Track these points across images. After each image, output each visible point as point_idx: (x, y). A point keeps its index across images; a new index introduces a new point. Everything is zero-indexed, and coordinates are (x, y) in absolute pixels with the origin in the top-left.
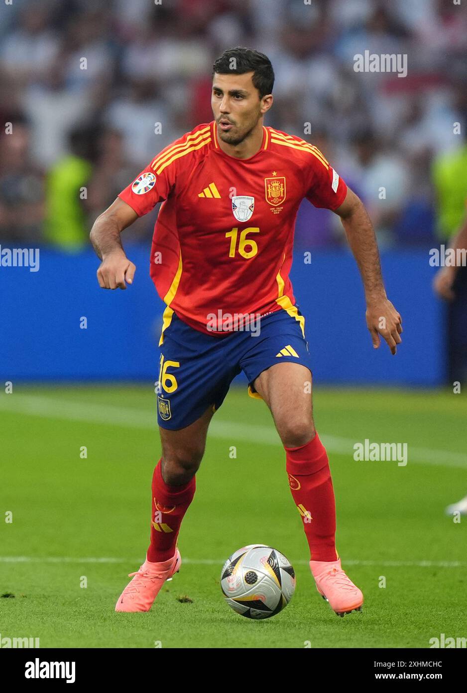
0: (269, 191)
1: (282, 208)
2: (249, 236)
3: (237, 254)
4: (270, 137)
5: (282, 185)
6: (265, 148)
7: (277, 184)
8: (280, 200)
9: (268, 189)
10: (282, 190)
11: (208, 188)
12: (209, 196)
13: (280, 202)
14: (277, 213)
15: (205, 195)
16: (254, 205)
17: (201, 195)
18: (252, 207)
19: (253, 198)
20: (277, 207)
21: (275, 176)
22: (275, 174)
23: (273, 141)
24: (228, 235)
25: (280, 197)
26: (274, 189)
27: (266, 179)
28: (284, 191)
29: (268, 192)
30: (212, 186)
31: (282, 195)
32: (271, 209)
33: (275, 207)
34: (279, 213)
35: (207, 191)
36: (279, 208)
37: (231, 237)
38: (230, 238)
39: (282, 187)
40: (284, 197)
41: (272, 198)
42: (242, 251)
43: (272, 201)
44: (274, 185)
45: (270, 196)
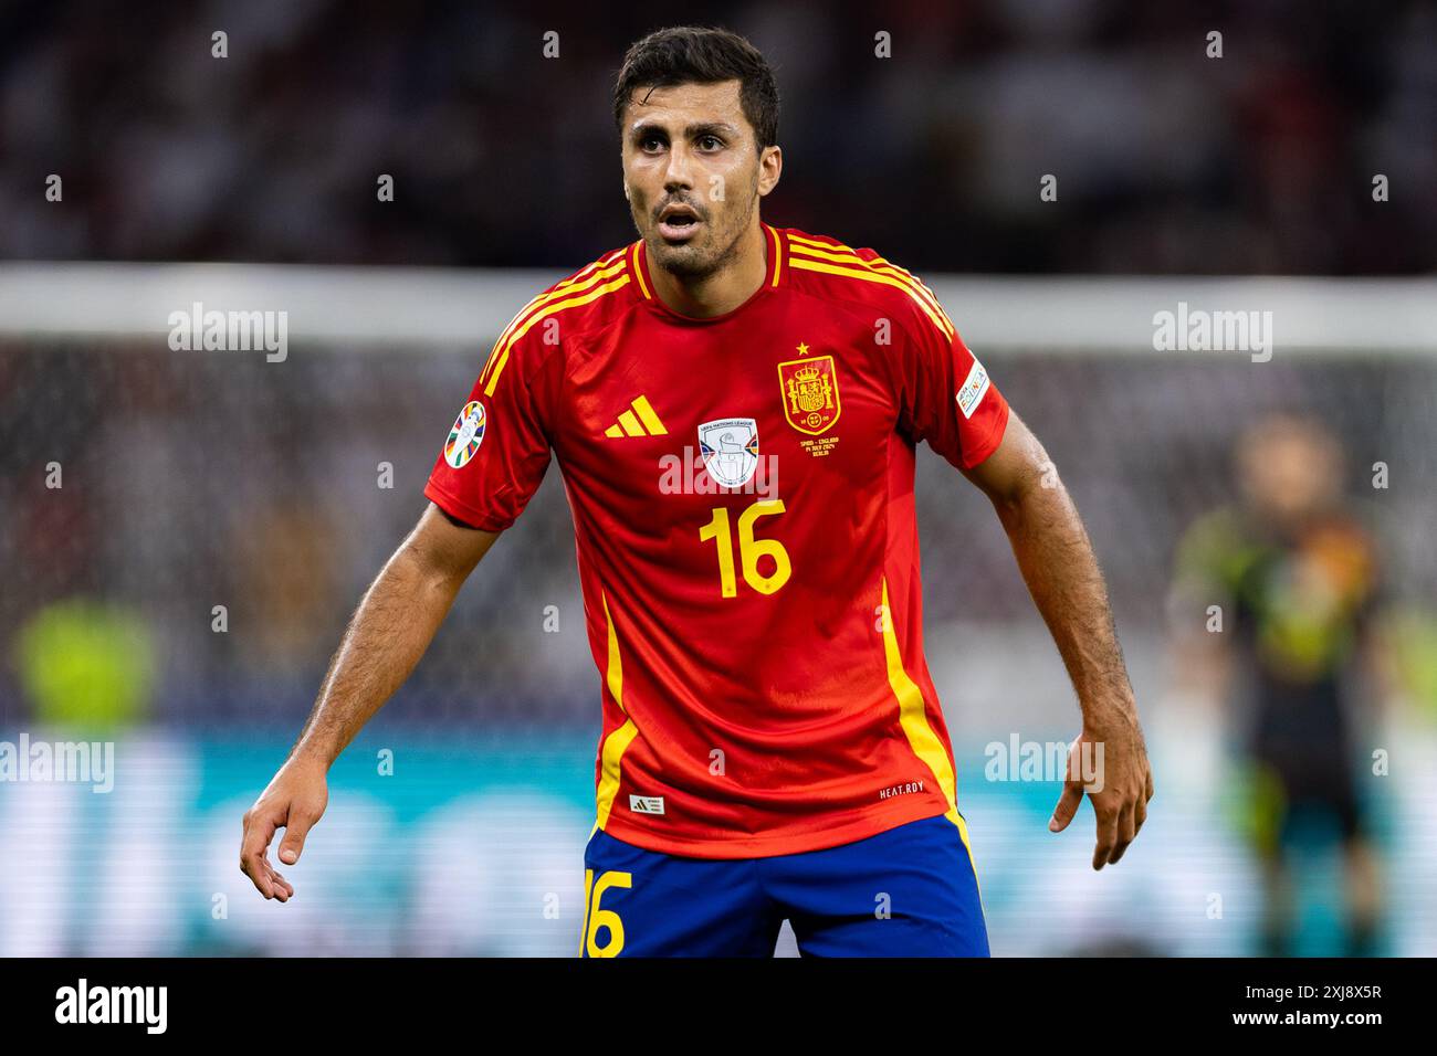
0: (792, 395)
1: (836, 440)
2: (764, 528)
3: (742, 585)
4: (787, 255)
5: (825, 376)
6: (775, 283)
7: (813, 377)
8: (826, 418)
9: (787, 391)
10: (828, 390)
11: (629, 413)
12: (635, 431)
13: (825, 424)
14: (821, 454)
15: (623, 430)
16: (757, 439)
17: (613, 432)
18: (754, 444)
19: (753, 421)
20: (823, 436)
21: (804, 356)
22: (803, 349)
23: (794, 263)
24: (705, 534)
25: (823, 412)
26: (803, 388)
27: (780, 366)
28: (833, 393)
29: (789, 400)
30: (641, 404)
31: (830, 405)
32: (804, 444)
33: (816, 439)
34: (827, 453)
35: (626, 419)
36: (824, 441)
37: (715, 538)
38: (713, 541)
39: (826, 384)
40: (836, 409)
41: (804, 415)
42: (752, 578)
43: (803, 422)
44: (802, 378)
45: (795, 410)
